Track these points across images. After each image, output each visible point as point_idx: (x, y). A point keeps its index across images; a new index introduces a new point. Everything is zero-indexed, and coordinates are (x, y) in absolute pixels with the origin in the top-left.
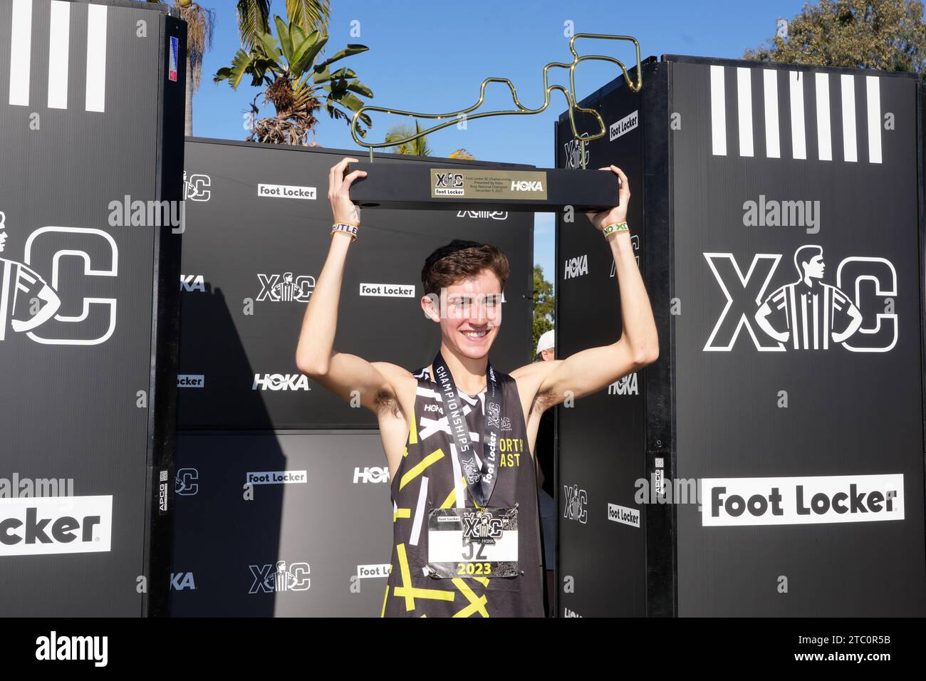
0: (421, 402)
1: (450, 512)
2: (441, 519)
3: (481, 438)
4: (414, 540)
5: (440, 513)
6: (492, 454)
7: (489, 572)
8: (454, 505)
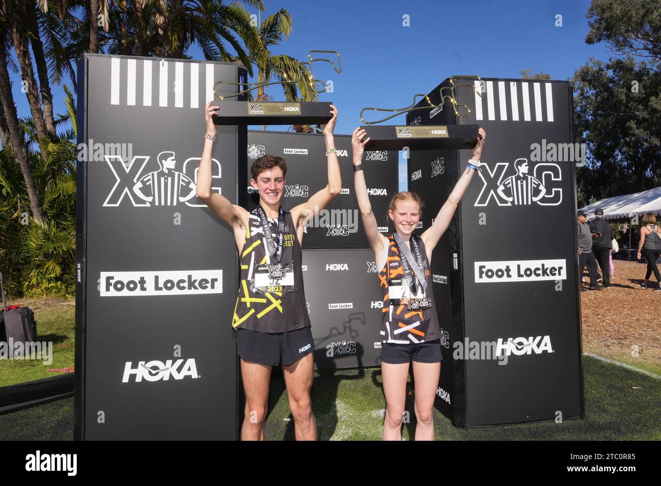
0: (251, 220)
1: (264, 266)
2: (260, 269)
3: (276, 236)
4: (249, 278)
5: (260, 266)
6: (281, 242)
7: (281, 290)
8: (266, 263)
